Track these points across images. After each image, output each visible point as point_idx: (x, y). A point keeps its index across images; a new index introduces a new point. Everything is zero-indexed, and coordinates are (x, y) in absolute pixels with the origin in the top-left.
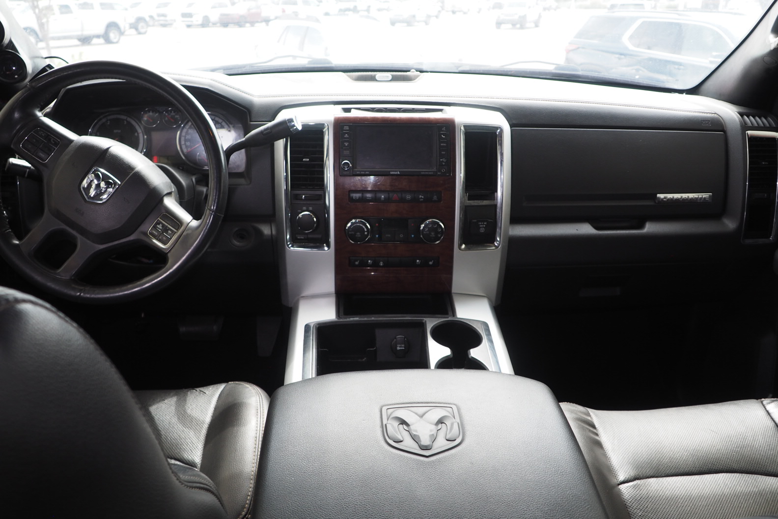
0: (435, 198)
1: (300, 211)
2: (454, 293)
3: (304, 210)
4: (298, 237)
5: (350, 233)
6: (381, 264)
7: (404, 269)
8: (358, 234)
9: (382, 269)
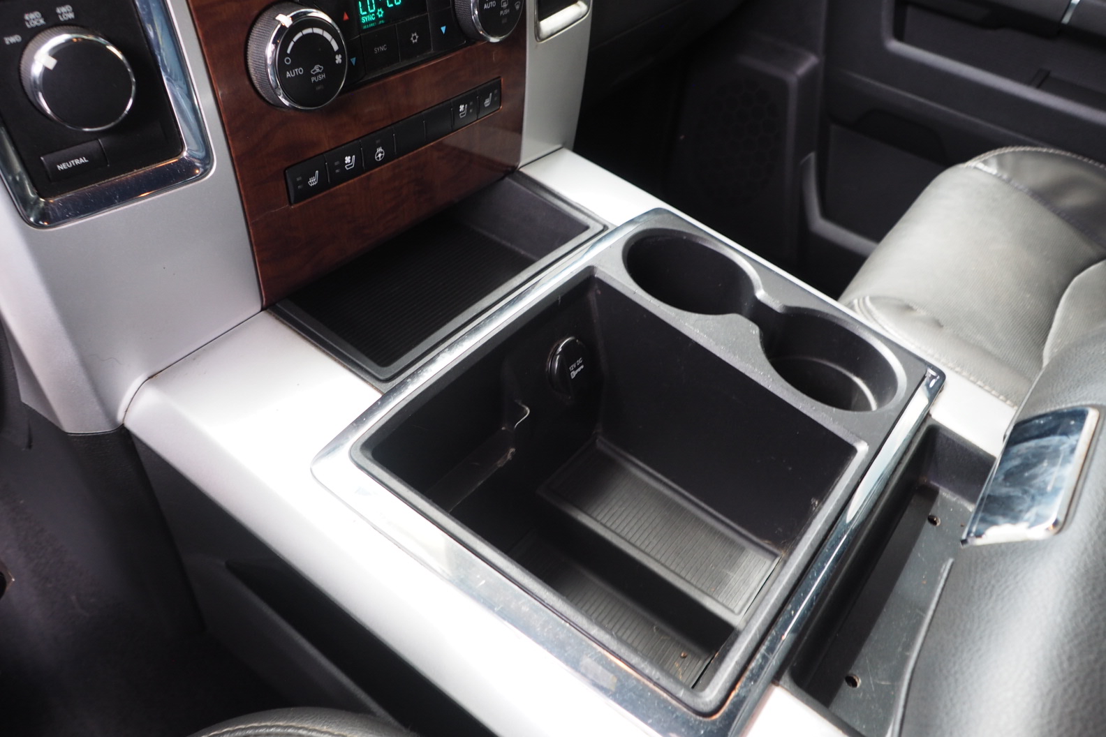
1: (14, 39)
2: (521, 167)
3: (32, 28)
4: (58, 166)
5: (288, 75)
6: (380, 155)
7: (432, 146)
8: (318, 70)
9: (382, 169)
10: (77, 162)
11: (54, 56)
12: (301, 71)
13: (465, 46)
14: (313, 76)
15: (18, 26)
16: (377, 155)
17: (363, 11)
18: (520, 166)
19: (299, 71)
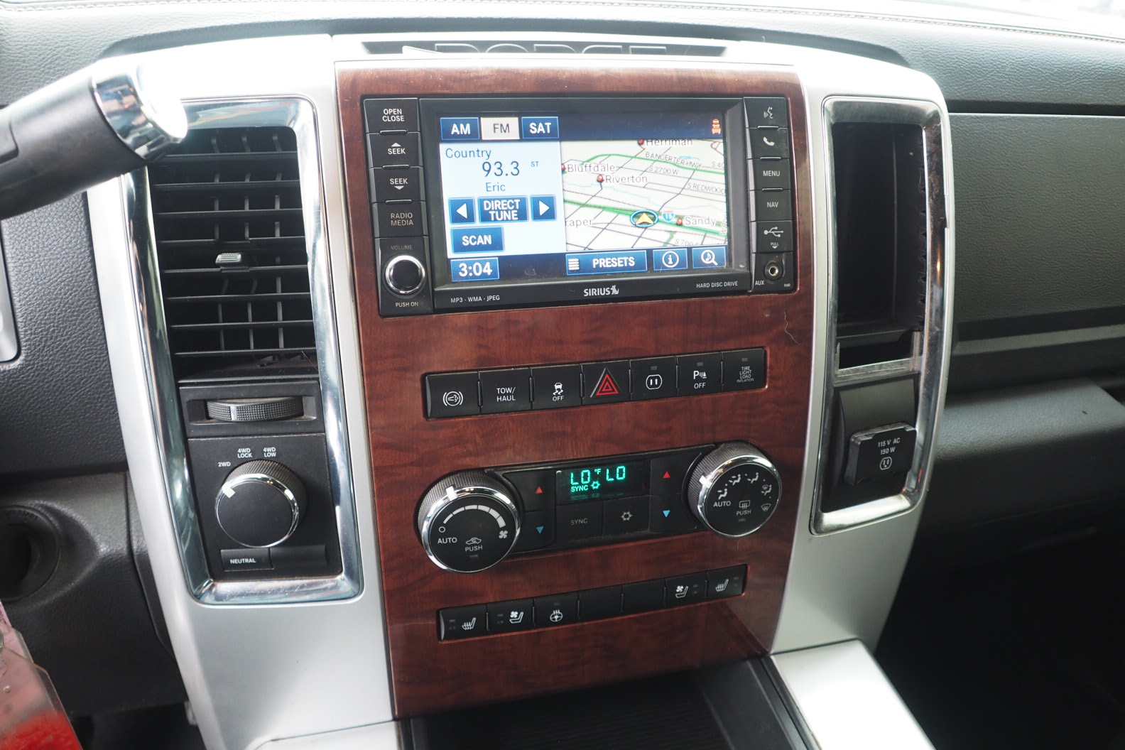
0: (746, 373)
1: (227, 464)
2: (775, 654)
3: (241, 458)
4: (231, 561)
5: (440, 541)
6: (556, 617)
7: (632, 618)
8: (475, 542)
9: (558, 630)
10: (247, 561)
11: (234, 489)
12: (454, 540)
13: (696, 531)
14: (468, 546)
15: (231, 455)
16: (553, 616)
17: (574, 481)
18: (772, 652)
19: (453, 540)
